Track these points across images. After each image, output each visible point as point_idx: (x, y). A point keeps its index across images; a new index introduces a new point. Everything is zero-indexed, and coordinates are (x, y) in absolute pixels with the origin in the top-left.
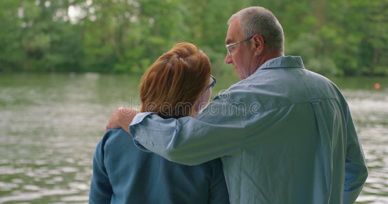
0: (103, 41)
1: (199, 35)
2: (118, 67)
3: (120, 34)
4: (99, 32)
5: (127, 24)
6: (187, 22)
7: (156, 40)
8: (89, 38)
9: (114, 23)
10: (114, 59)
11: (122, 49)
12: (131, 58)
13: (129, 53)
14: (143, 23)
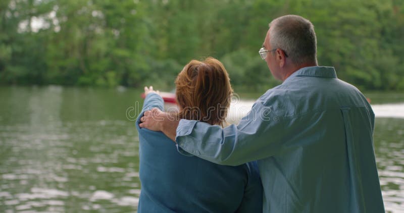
0: (67, 54)
1: (164, 48)
2: (83, 79)
3: (84, 46)
4: (62, 44)
5: (91, 37)
6: (153, 35)
7: (122, 52)
8: (52, 50)
9: (78, 35)
10: (79, 72)
11: (87, 62)
12: (96, 71)
13: (94, 66)
14: (107, 35)
